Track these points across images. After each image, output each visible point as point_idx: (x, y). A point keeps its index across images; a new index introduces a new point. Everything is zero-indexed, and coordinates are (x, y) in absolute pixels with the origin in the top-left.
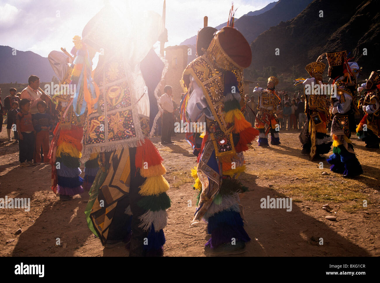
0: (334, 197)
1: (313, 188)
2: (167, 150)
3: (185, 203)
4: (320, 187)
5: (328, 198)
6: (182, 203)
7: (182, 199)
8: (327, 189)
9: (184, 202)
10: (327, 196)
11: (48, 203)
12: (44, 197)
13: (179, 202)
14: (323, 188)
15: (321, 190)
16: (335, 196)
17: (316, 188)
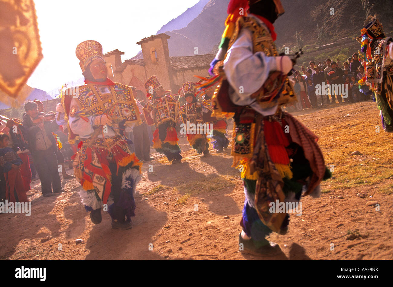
0: (367, 180)
1: (341, 174)
2: (165, 162)
3: (195, 219)
4: (349, 170)
5: (359, 181)
6: (192, 220)
7: (191, 215)
8: (357, 171)
9: (193, 219)
10: (358, 179)
11: (34, 252)
12: (27, 245)
13: (188, 219)
14: (352, 171)
15: (350, 174)
16: (368, 177)
17: (345, 172)
